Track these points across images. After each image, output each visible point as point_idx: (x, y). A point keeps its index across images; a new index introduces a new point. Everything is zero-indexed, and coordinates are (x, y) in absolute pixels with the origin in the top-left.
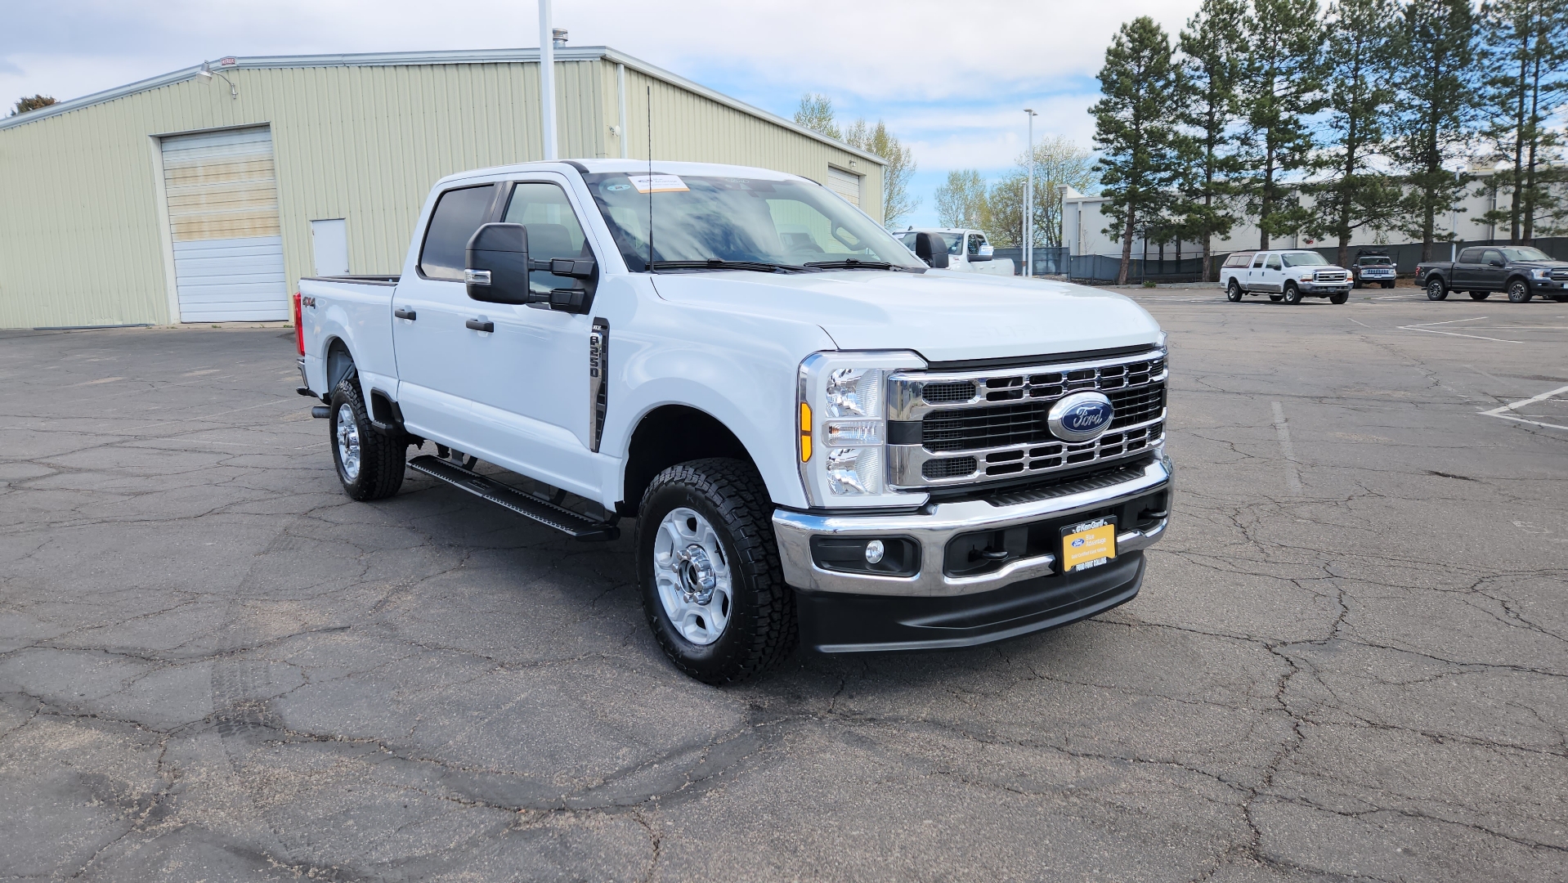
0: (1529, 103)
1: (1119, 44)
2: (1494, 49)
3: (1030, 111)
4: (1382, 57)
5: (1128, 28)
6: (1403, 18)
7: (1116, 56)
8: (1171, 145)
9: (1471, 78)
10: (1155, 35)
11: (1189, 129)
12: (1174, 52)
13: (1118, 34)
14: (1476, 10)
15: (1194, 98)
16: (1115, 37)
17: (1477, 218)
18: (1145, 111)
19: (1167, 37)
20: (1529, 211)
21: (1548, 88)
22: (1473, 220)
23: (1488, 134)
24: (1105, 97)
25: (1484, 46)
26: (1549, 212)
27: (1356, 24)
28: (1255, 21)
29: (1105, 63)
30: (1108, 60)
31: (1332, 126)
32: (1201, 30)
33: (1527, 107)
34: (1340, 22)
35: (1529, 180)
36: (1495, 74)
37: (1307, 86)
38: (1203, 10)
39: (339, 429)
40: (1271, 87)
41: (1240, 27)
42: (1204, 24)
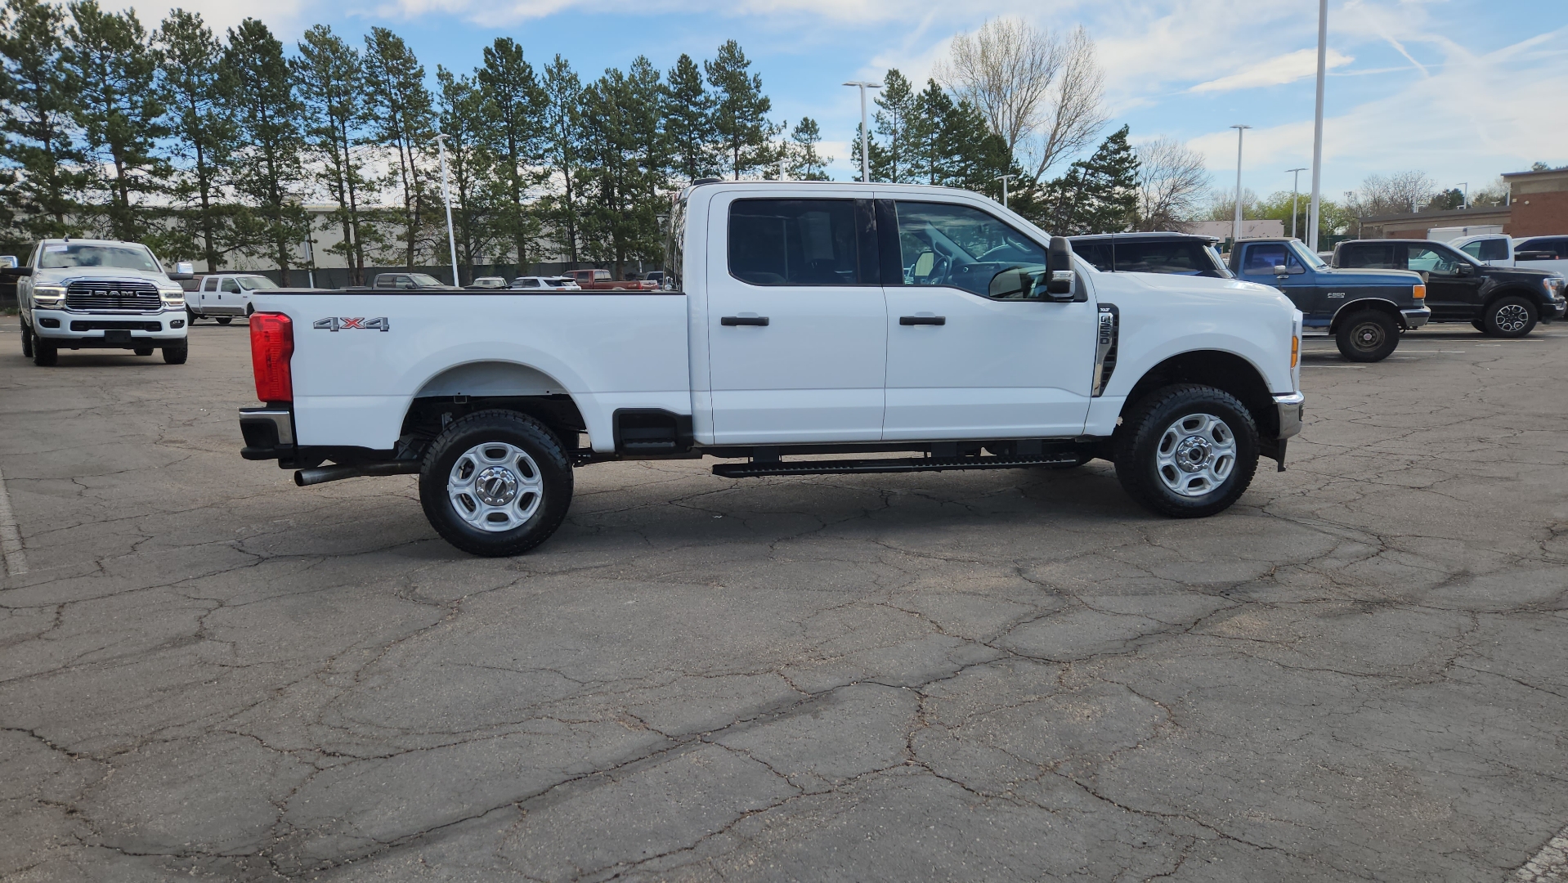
0: (342, 151)
2: (310, 103)
6: (225, 59)
9: (300, 126)
14: (287, 65)
17: (327, 249)
20: (359, 243)
21: (357, 143)
22: (324, 250)
23: (324, 176)
25: (301, 99)
26: (380, 245)
27: (184, 57)
28: (77, 31)
32: (13, 28)
33: (343, 157)
34: (168, 52)
35: (355, 218)
36: (315, 126)
37: (152, 110)
38: (9, 7)
39: (454, 478)
40: (109, 105)
41: (59, 33)
42: (16, 23)
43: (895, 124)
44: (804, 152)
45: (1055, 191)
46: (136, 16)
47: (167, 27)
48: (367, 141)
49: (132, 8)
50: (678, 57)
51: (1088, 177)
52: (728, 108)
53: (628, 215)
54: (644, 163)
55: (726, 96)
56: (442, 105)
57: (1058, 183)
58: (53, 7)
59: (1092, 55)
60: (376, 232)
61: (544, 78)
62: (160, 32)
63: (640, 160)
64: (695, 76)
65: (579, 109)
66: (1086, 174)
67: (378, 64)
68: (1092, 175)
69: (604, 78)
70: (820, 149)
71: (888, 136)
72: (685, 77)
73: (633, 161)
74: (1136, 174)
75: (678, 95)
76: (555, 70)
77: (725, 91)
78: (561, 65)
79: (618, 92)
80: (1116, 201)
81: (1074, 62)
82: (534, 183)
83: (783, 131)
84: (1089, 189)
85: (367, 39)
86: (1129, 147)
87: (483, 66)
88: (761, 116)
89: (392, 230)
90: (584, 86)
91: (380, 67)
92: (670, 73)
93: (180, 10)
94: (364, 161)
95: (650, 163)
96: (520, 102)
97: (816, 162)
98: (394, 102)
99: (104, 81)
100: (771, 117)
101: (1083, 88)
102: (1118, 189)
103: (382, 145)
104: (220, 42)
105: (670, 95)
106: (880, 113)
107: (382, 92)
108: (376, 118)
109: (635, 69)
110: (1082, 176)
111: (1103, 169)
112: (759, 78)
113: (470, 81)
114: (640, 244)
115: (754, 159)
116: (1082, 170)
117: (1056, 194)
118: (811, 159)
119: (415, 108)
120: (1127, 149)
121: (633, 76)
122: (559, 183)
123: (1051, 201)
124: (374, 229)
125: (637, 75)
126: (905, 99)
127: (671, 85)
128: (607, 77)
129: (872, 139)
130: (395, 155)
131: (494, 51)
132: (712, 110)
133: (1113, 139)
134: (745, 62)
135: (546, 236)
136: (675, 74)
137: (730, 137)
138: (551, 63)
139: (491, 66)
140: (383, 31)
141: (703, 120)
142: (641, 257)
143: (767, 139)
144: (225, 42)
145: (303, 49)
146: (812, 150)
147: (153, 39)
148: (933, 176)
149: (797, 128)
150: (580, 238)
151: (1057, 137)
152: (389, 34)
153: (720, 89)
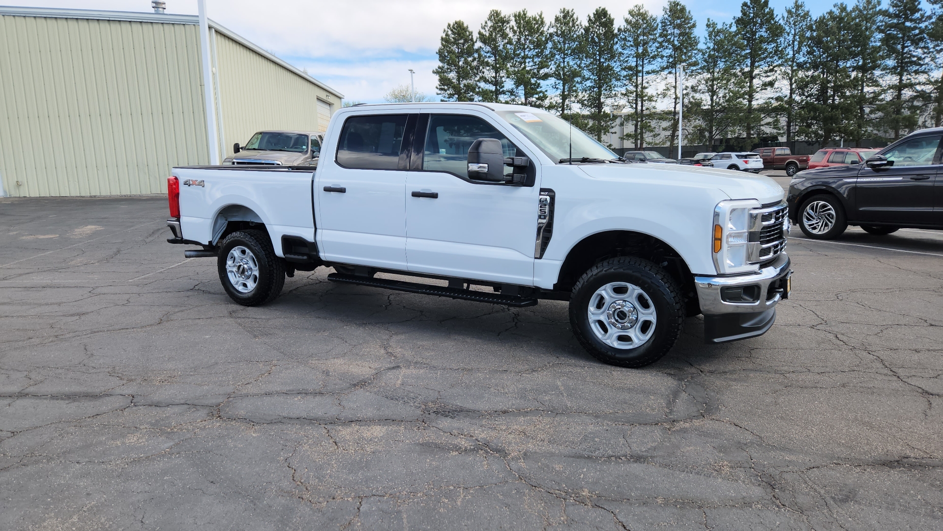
0: (640, 79)
1: (447, 35)
2: (625, 52)
3: (411, 70)
4: (577, 52)
5: (451, 26)
6: (584, 32)
7: (445, 41)
8: (478, 93)
9: (616, 66)
10: (466, 32)
11: (486, 85)
12: (476, 42)
13: (446, 29)
14: (616, 31)
15: (488, 68)
16: (445, 31)
18: (463, 74)
19: (472, 33)
20: (642, 133)
21: (648, 73)
23: (625, 95)
24: (441, 64)
25: (620, 50)
26: (652, 134)
27: (563, 34)
28: (515, 28)
29: (441, 46)
30: (442, 44)
31: (553, 87)
32: (489, 30)
33: (639, 82)
34: (555, 32)
35: (642, 118)
36: (625, 64)
37: (542, 66)
38: (488, 20)
39: (229, 263)
40: (525, 64)
41: (508, 31)
42: (490, 27)
46: (543, 16)
47: (557, 19)
48: (653, 72)
49: (541, 12)
53: (834, 107)
54: (855, 68)
56: (706, 44)
58: (507, 16)
60: (650, 126)
61: (783, 17)
62: (553, 22)
67: (669, 23)
69: (831, 11)
73: (845, 68)
75: (897, 16)
76: (794, 10)
78: (798, 7)
79: (841, 19)
82: (761, 90)
85: (664, 9)
87: (740, 15)
89: (660, 125)
90: (814, 18)
91: (670, 25)
93: (564, 9)
94: (651, 84)
95: (863, 69)
96: (761, 36)
98: (674, 45)
99: (524, 52)
103: (662, 73)
104: (582, 24)
105: (890, 16)
107: (668, 41)
108: (662, 57)
113: (728, 26)
119: (686, 48)
121: (858, 6)
122: (784, 87)
124: (649, 124)
125: (861, 5)
128: (834, 10)
130: (671, 79)
131: (749, 4)
132: (926, 23)
135: (765, 124)
138: (791, 4)
139: (744, 14)
140: (674, 3)
141: (917, 31)
142: (842, 137)
144: (585, 23)
145: (626, 21)
147: (549, 27)
152: (678, 4)
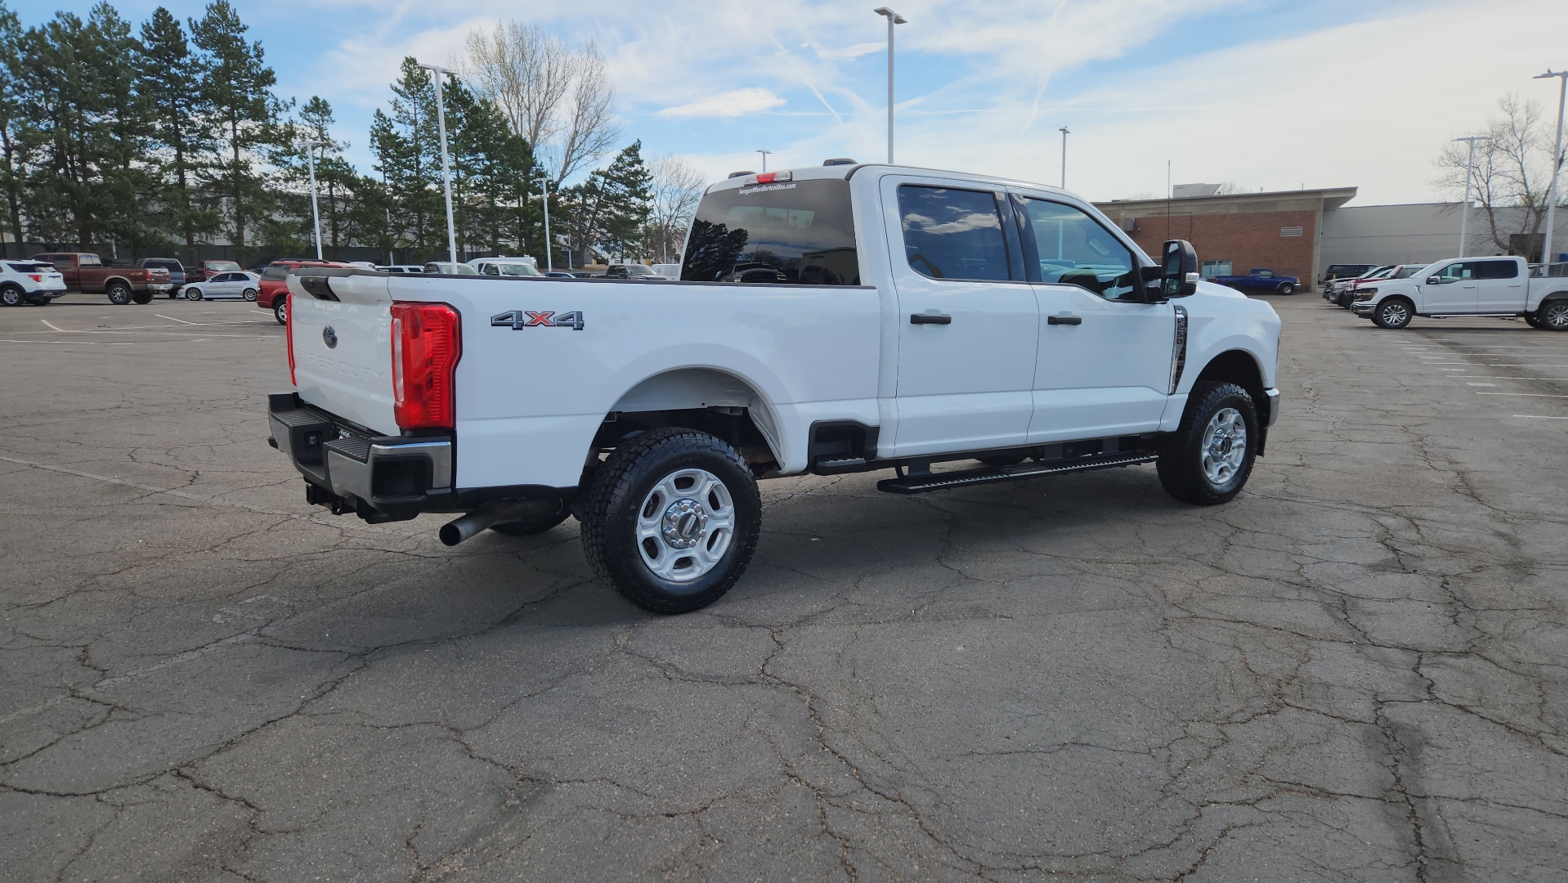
39: (642, 518)
43: (415, 115)
44: (315, 133)
45: (575, 197)
50: (154, 9)
51: (606, 186)
52: (223, 75)
53: (96, 189)
54: (115, 129)
55: (219, 62)
57: (578, 189)
59: (605, 69)
63: (110, 124)
64: (177, 34)
65: (20, 56)
66: (604, 183)
68: (610, 184)
69: (55, 22)
70: (334, 132)
71: (408, 126)
72: (163, 33)
73: (100, 125)
74: (650, 187)
75: (156, 53)
77: (218, 55)
79: (77, 42)
80: (634, 211)
81: (587, 74)
83: (292, 108)
84: (608, 197)
86: (642, 161)
88: (264, 89)
90: (26, 28)
92: (144, 26)
95: (123, 129)
97: (330, 146)
100: (278, 91)
101: (598, 100)
102: (633, 199)
105: (144, 52)
106: (397, 100)
109: (95, 16)
110: (601, 185)
111: (620, 179)
112: (261, 46)
114: (116, 225)
115: (257, 136)
116: (602, 179)
117: (576, 200)
118: (326, 144)
120: (640, 162)
121: (94, 24)
123: (573, 206)
125: (99, 24)
126: (425, 89)
127: (146, 41)
128: (59, 21)
129: (392, 127)
132: (202, 75)
133: (628, 152)
134: (241, 26)
136: (151, 28)
137: (225, 108)
141: (190, 85)
143: (274, 116)
146: (325, 132)
148: (458, 172)
149: (306, 107)
150: (23, 214)
151: (577, 144)
153: (210, 53)
